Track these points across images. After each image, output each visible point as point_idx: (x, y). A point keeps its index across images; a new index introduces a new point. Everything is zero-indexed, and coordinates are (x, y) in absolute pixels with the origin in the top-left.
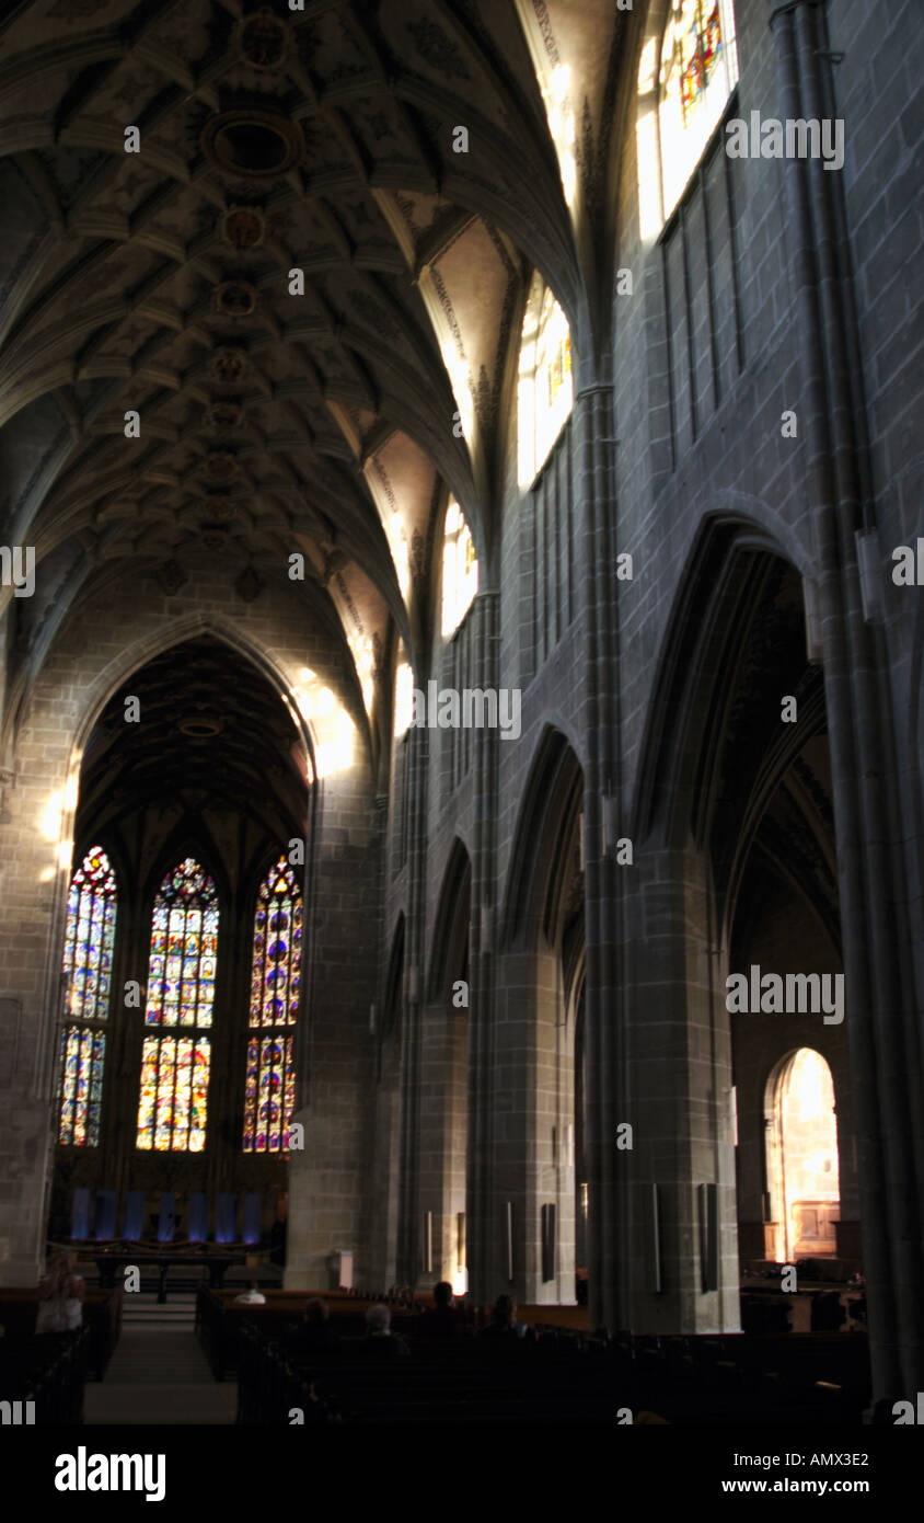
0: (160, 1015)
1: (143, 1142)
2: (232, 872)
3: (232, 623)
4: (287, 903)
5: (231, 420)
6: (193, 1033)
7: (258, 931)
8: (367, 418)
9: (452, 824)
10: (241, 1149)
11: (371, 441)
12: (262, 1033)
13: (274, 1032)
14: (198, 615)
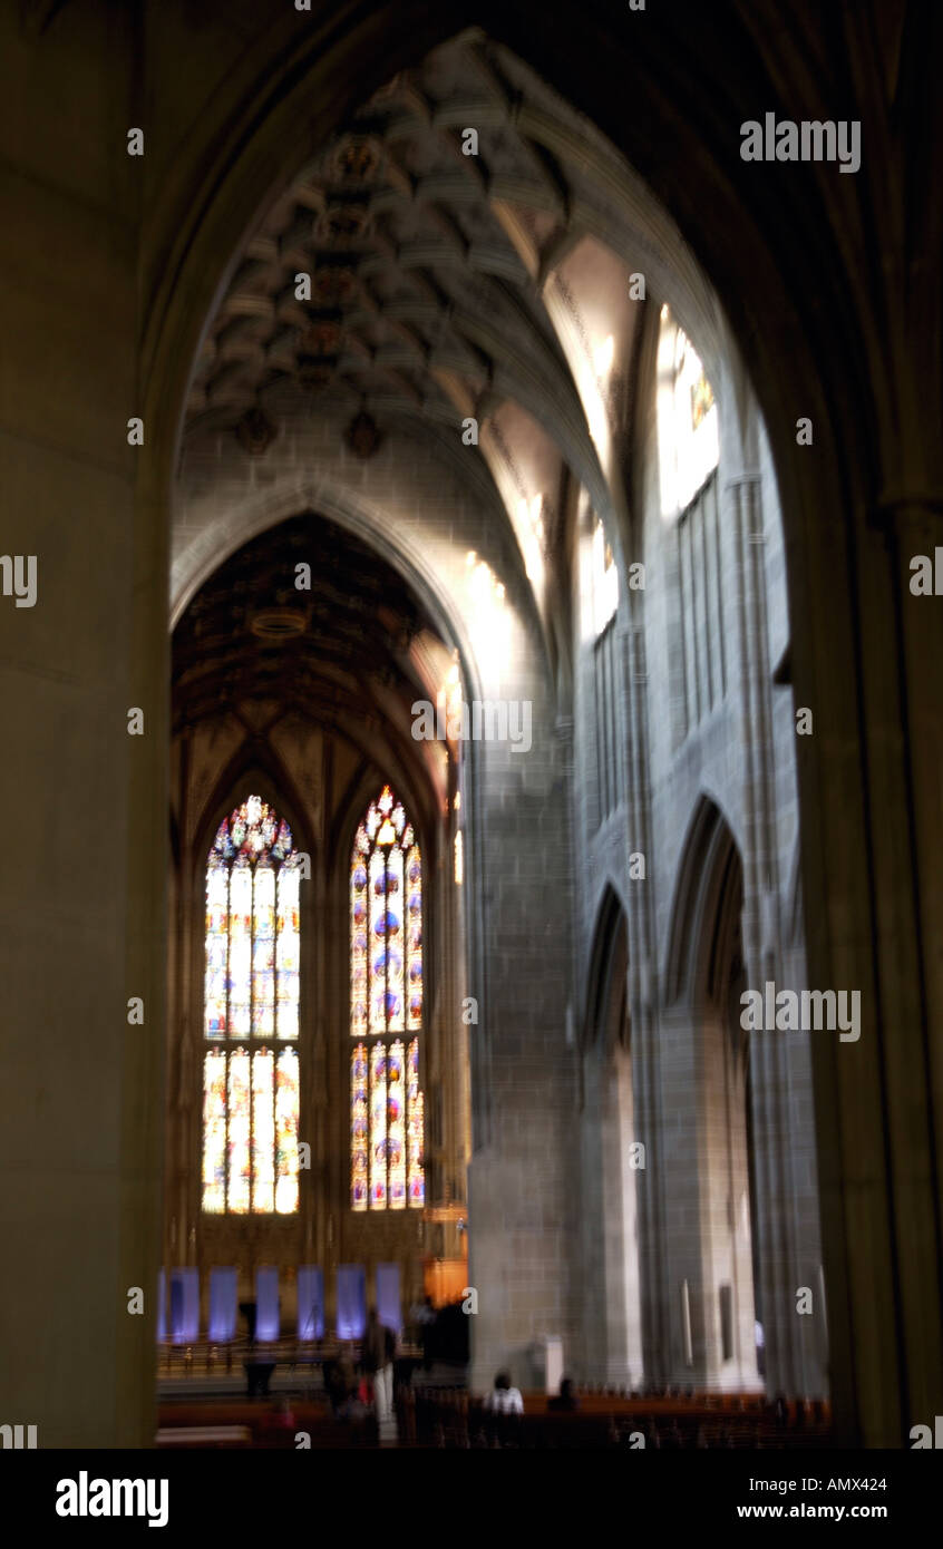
0: (226, 1024)
1: (212, 1202)
2: (316, 816)
3: (343, 492)
4: (396, 856)
5: (353, 226)
6: (275, 1045)
7: (357, 899)
8: (546, 222)
9: (696, 773)
10: (349, 1204)
11: (549, 252)
12: (370, 1042)
13: (388, 1039)
14: (297, 482)
